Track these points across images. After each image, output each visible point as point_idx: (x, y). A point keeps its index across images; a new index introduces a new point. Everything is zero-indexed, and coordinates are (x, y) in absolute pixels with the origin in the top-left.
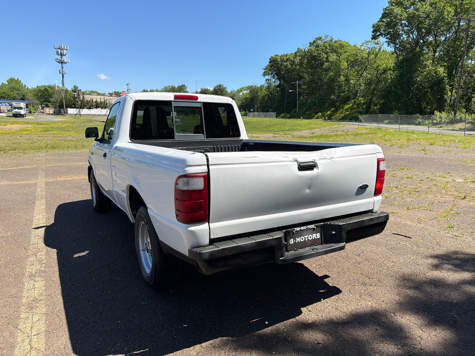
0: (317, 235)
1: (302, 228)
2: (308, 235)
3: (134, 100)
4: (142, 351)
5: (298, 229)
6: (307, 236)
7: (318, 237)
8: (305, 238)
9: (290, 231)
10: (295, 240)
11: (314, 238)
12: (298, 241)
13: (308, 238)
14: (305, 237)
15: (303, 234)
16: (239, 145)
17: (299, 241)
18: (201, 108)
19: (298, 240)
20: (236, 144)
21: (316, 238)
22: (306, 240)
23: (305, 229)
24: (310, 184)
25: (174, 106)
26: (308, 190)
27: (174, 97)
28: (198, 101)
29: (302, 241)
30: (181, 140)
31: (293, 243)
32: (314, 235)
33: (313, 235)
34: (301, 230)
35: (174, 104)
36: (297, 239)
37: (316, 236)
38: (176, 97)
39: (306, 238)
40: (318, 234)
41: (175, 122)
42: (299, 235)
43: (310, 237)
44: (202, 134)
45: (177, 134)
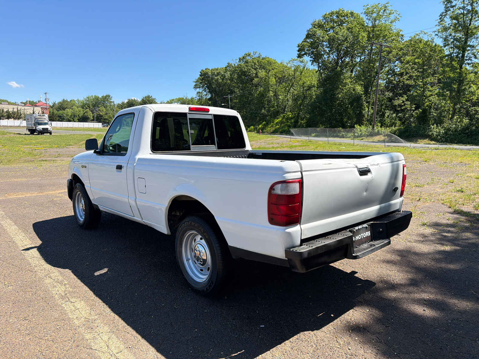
1: (359, 227)
2: (363, 234)
3: (154, 111)
4: (239, 353)
5: (357, 228)
6: (362, 234)
9: (352, 230)
15: (360, 233)
16: (246, 156)
18: (211, 120)
20: (243, 155)
22: (362, 238)
23: (361, 228)
24: (367, 187)
25: (189, 118)
26: (365, 193)
27: (188, 109)
28: (209, 113)
30: (196, 151)
34: (358, 229)
35: (189, 116)
38: (191, 109)
41: (191, 133)
42: (357, 233)
44: (214, 145)
45: (192, 145)
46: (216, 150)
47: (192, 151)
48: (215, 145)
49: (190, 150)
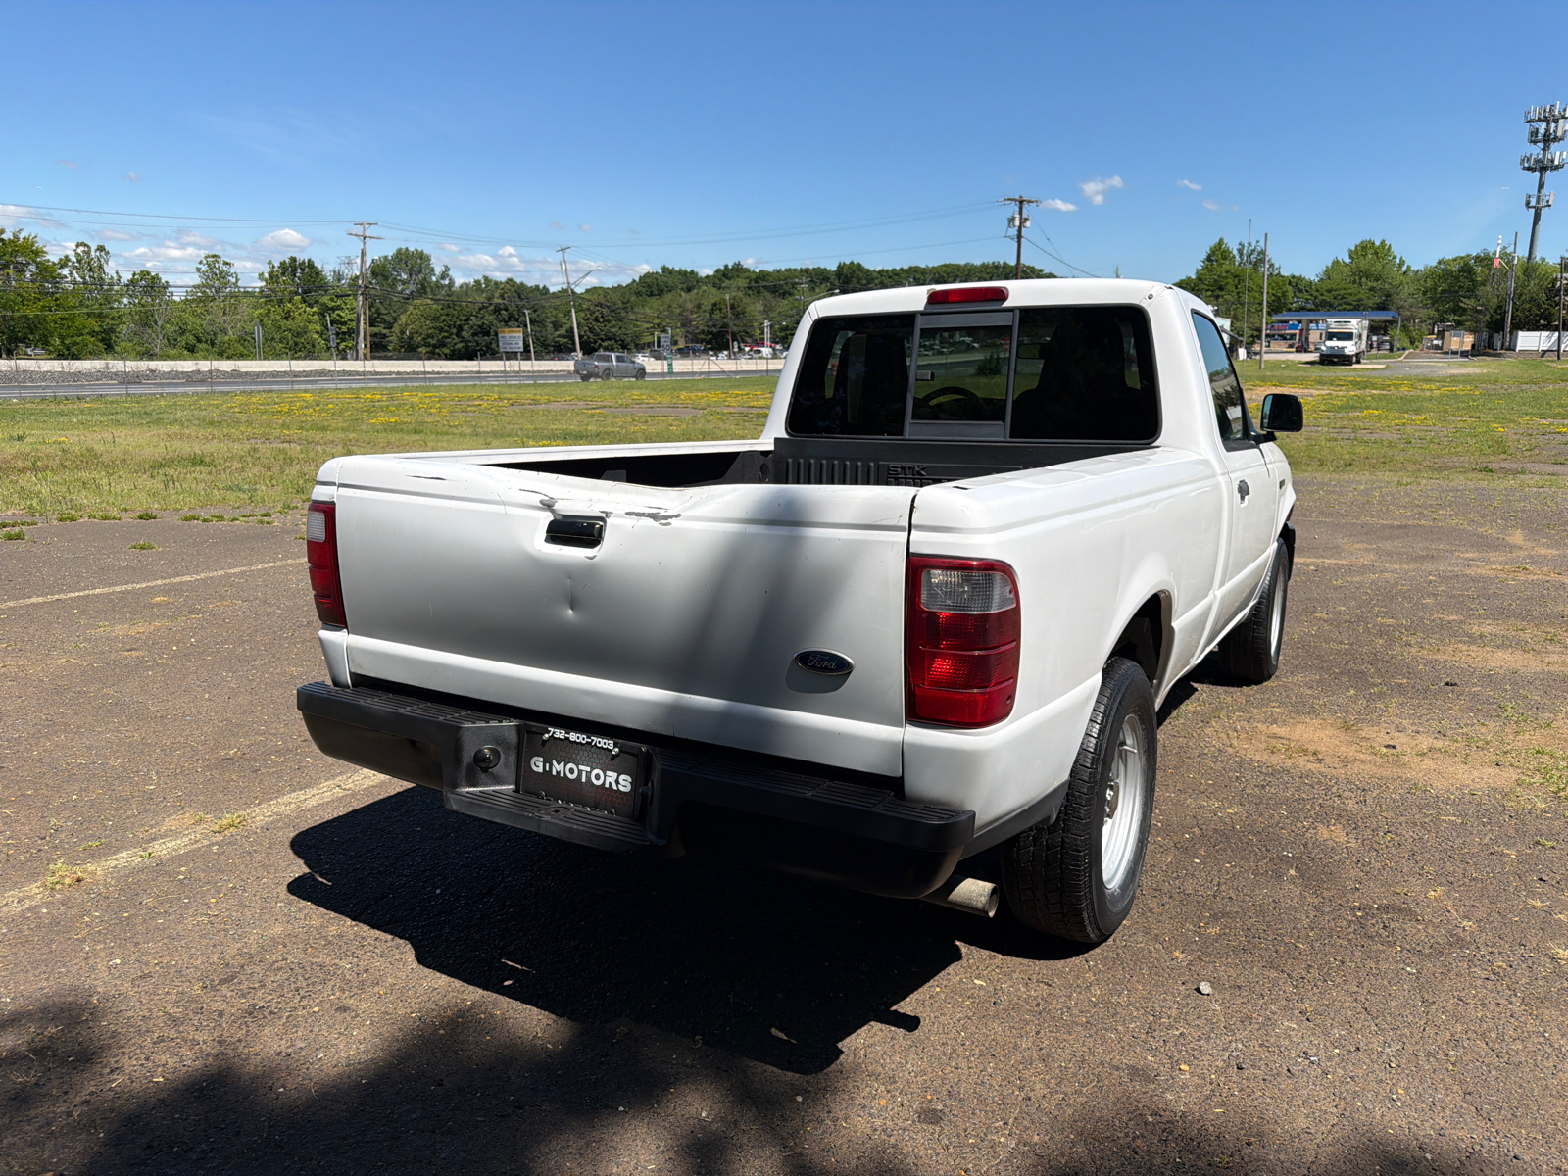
0: (621, 781)
1: (573, 736)
2: (592, 769)
3: (815, 317)
5: (560, 734)
6: (588, 769)
7: (622, 788)
8: (580, 772)
9: (534, 730)
10: (547, 765)
11: (610, 783)
12: (558, 773)
13: (588, 774)
14: (581, 768)
15: (574, 756)
17: (562, 775)
18: (1010, 328)
19: (558, 768)
21: (615, 787)
22: (584, 780)
23: (582, 744)
25: (922, 330)
26: (571, 611)
27: (926, 300)
28: (1006, 304)
29: (570, 776)
31: (541, 770)
32: (612, 776)
33: (608, 773)
34: (567, 738)
35: (920, 323)
36: (554, 762)
37: (617, 782)
38: (934, 298)
39: (584, 774)
40: (623, 777)
41: (916, 380)
42: (560, 753)
43: (597, 777)
44: (1001, 423)
45: (913, 418)
46: (1002, 439)
47: (907, 437)
48: (1004, 422)
49: (902, 435)
